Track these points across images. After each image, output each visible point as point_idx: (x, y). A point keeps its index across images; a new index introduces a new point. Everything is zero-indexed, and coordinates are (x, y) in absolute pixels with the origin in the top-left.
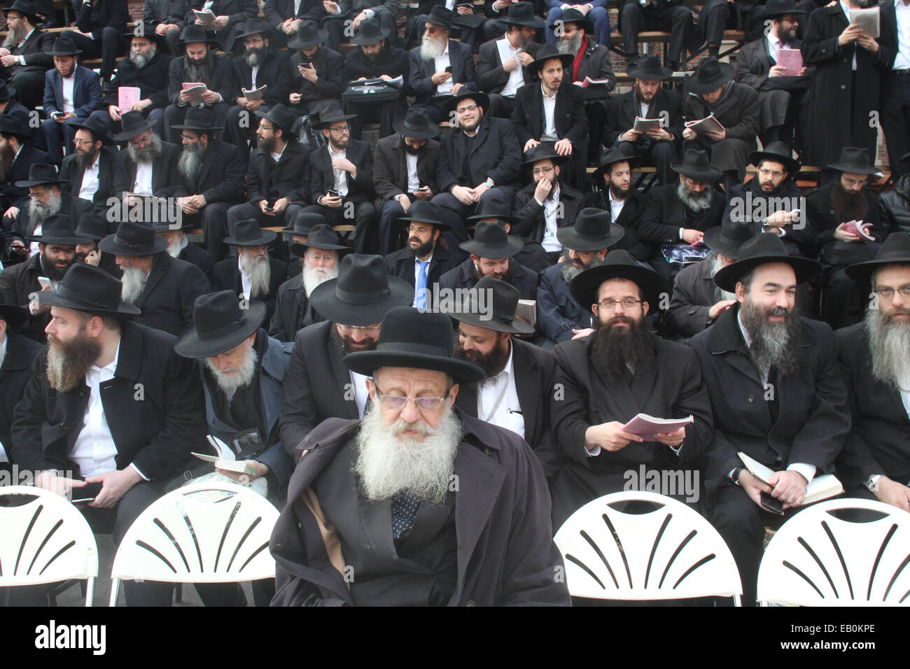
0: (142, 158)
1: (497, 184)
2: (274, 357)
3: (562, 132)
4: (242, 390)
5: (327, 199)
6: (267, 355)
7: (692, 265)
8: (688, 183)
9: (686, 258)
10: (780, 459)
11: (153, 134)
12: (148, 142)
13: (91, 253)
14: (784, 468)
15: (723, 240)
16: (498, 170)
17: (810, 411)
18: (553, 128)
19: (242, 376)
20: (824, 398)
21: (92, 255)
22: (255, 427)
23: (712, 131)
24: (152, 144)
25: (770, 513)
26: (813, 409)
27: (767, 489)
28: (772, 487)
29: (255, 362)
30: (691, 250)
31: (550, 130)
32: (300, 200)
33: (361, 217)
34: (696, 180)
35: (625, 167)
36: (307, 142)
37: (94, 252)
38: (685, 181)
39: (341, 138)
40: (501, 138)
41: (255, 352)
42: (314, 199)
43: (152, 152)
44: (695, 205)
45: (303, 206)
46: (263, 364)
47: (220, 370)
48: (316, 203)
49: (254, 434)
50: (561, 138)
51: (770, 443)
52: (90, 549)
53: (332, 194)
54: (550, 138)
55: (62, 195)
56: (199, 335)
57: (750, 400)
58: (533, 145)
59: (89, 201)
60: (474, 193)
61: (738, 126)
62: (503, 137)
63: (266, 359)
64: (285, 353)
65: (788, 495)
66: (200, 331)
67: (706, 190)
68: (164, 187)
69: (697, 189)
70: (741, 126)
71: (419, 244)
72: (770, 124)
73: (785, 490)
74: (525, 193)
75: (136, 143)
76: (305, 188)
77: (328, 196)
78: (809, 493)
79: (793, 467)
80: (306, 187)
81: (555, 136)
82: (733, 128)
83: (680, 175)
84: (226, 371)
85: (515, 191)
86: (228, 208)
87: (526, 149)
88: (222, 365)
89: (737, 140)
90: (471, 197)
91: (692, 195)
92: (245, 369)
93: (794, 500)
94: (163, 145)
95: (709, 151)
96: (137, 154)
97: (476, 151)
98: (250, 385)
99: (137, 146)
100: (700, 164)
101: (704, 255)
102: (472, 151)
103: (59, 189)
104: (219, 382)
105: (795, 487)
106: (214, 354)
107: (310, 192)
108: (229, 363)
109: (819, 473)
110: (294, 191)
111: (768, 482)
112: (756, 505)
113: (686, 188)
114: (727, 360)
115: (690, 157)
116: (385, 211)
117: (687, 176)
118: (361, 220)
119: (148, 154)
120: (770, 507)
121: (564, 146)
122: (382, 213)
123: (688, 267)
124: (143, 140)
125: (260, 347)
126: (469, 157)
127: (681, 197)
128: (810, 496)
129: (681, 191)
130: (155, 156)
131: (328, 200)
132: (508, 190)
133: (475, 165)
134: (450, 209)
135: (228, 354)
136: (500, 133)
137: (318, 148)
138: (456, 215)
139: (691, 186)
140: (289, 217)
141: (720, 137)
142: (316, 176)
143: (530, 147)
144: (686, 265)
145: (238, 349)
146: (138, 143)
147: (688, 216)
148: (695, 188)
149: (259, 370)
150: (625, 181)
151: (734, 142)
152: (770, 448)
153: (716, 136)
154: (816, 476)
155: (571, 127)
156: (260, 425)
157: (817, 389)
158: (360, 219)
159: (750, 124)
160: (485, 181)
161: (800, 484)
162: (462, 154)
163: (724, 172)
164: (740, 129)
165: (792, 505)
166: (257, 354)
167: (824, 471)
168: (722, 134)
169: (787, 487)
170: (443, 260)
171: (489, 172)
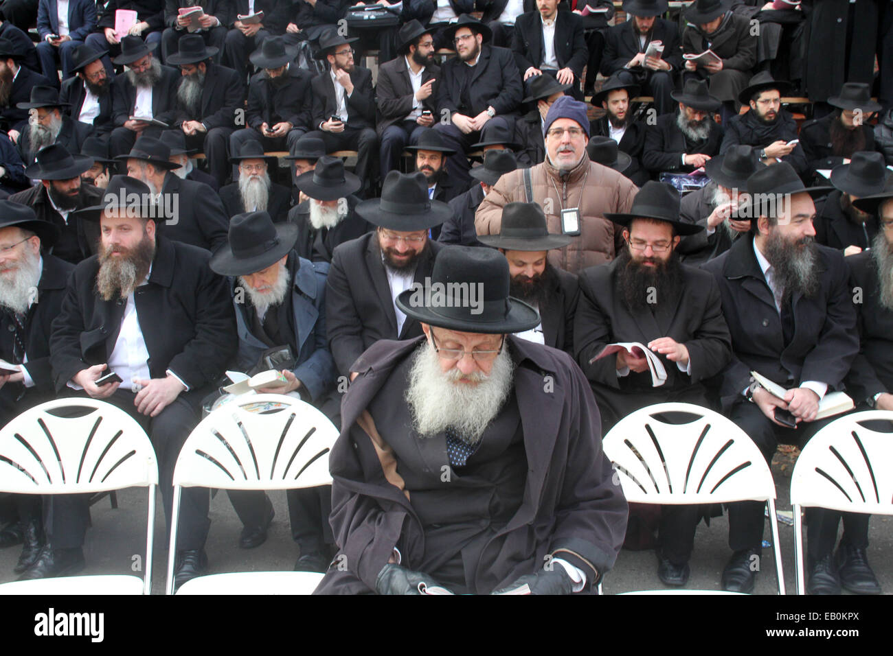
0: (142, 83)
1: (497, 113)
2: (305, 276)
3: (562, 61)
4: (274, 309)
5: (329, 125)
6: (299, 274)
7: (690, 194)
8: (688, 112)
9: (685, 187)
10: (791, 377)
11: (153, 58)
12: (149, 66)
13: (100, 176)
14: (797, 385)
15: (724, 170)
16: (500, 99)
17: (821, 334)
18: (552, 56)
19: (275, 294)
20: (834, 320)
21: (102, 178)
22: (286, 344)
23: (710, 64)
24: (152, 68)
25: (782, 427)
26: (824, 331)
27: (781, 404)
28: (787, 403)
29: (287, 281)
30: (690, 179)
31: (550, 58)
32: (301, 125)
33: (364, 143)
34: (697, 109)
35: (622, 95)
36: (307, 67)
37: (103, 175)
38: (685, 110)
39: (348, 62)
40: (502, 68)
41: (287, 272)
42: (316, 125)
43: (153, 76)
44: (695, 134)
45: (305, 132)
46: (296, 282)
47: (254, 288)
48: (318, 129)
49: (286, 351)
50: (561, 67)
51: (782, 363)
52: (150, 458)
53: (334, 119)
54: (550, 66)
55: (63, 119)
56: (234, 253)
57: (765, 324)
58: (533, 74)
59: (90, 125)
60: (474, 122)
61: (735, 57)
62: (505, 66)
63: (299, 278)
64: (316, 272)
65: (802, 411)
66: (234, 249)
67: (705, 119)
68: (164, 111)
69: (697, 118)
70: (738, 57)
71: (431, 172)
72: (763, 58)
73: (800, 405)
74: (526, 122)
75: (137, 67)
76: (307, 114)
77: (330, 121)
78: (821, 410)
79: (805, 385)
80: (308, 112)
81: (555, 64)
82: (730, 59)
83: (680, 104)
84: (260, 289)
85: (516, 119)
86: (231, 134)
87: (526, 77)
88: (257, 283)
89: (734, 71)
90: (471, 125)
91: (692, 124)
92: (278, 287)
93: (808, 415)
94: (163, 70)
95: (708, 81)
96: (136, 78)
97: (477, 80)
98: (283, 303)
99: (137, 70)
100: (701, 93)
101: (701, 184)
102: (473, 80)
103: (61, 112)
104: (253, 301)
105: (809, 403)
106: (249, 272)
107: (312, 117)
108: (263, 281)
109: (830, 390)
110: (296, 117)
111: (783, 398)
112: (769, 420)
113: (686, 117)
114: (742, 285)
115: (691, 86)
116: (386, 137)
117: (687, 105)
118: (363, 147)
119: (148, 78)
120: (784, 421)
121: (566, 74)
122: (382, 139)
123: (688, 195)
124: (144, 64)
125: (292, 267)
126: (470, 85)
127: (680, 126)
128: (821, 412)
129: (680, 121)
130: (155, 81)
131: (332, 125)
132: (510, 118)
133: (475, 94)
134: (452, 137)
135: (262, 273)
136: (500, 62)
137: (317, 74)
138: (456, 143)
139: (690, 116)
140: (292, 143)
141: (718, 69)
142: (318, 102)
143: (531, 75)
144: (685, 194)
145: (273, 268)
146: (139, 67)
147: (688, 145)
148: (694, 117)
149: (293, 289)
150: (620, 109)
151: (732, 73)
152: (782, 368)
153: (714, 68)
154: (827, 393)
155: (571, 56)
156: (291, 341)
157: (828, 313)
158: (363, 145)
159: (747, 56)
160: (487, 109)
161: (813, 400)
162: (461, 84)
163: (723, 102)
164: (737, 60)
165: (806, 420)
166: (289, 273)
167: (836, 388)
168: (720, 65)
169: (801, 403)
170: (449, 187)
171: (490, 101)
